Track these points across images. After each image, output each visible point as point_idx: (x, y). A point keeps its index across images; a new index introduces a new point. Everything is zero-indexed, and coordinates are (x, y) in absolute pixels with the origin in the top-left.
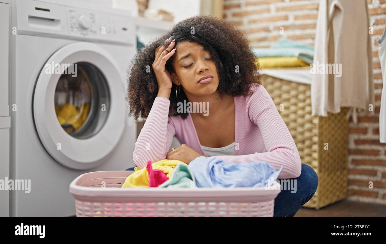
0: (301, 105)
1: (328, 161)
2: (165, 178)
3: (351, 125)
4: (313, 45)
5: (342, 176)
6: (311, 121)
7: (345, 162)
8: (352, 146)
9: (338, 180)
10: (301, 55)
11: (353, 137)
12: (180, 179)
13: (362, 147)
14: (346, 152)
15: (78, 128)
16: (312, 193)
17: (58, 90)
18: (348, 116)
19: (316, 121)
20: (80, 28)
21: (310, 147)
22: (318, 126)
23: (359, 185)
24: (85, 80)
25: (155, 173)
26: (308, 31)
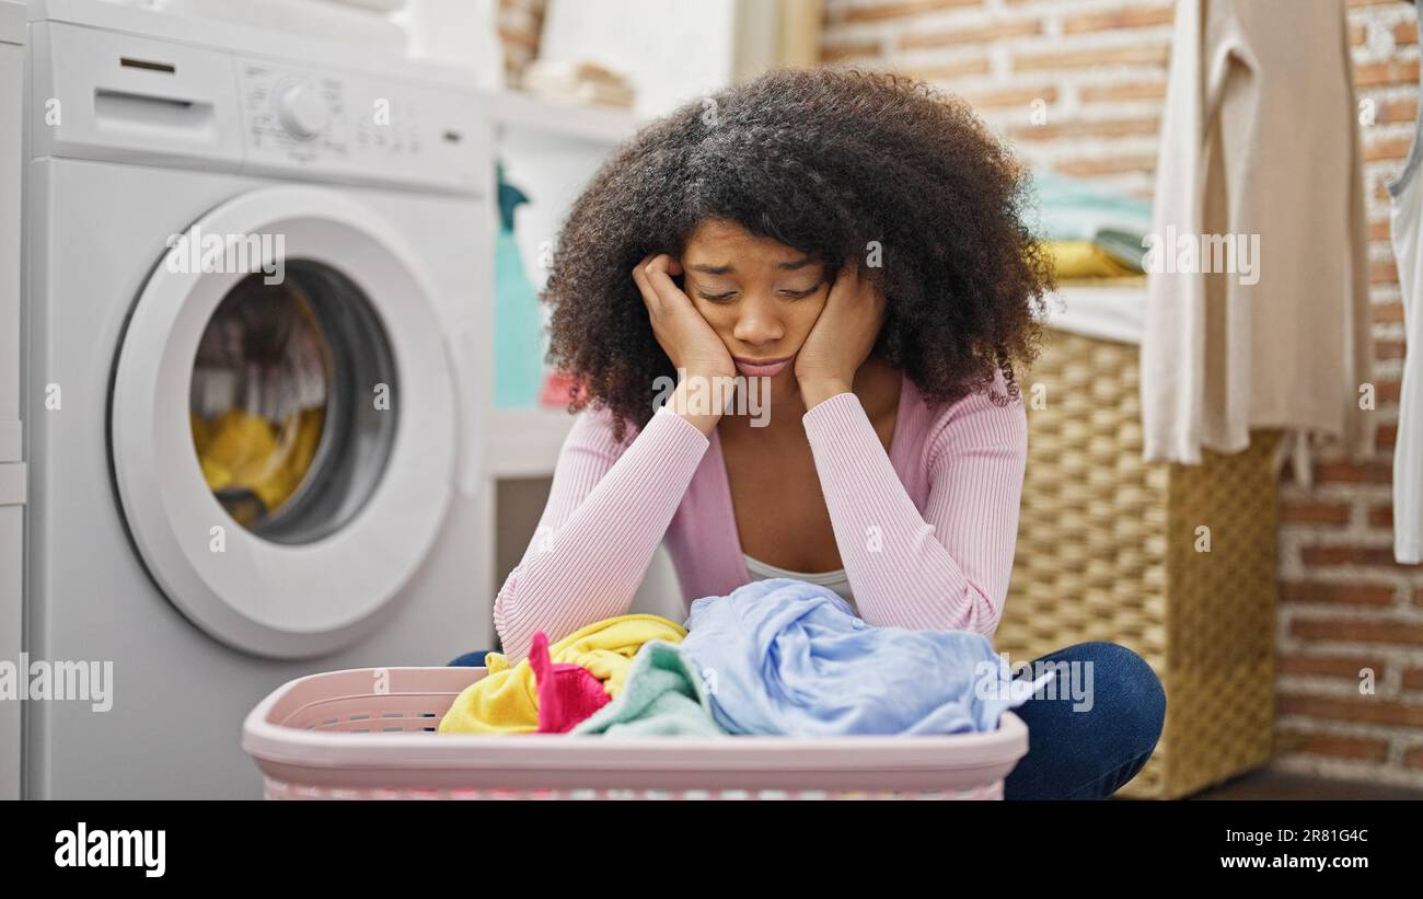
0: (1103, 418)
1: (1203, 629)
2: (599, 695)
3: (1291, 493)
4: (1148, 195)
5: (1253, 683)
6: (1139, 480)
7: (1266, 629)
8: (1293, 569)
9: (1241, 698)
10: (1106, 235)
11: (1298, 537)
12: (653, 701)
13: (1328, 575)
14: (1270, 593)
15: (277, 503)
16: (1144, 752)
17: (203, 361)
18: (1276, 461)
19: (1160, 479)
20: (286, 134)
21: (1136, 574)
22: (1165, 499)
23: (1317, 716)
24: (306, 323)
25: (561, 677)
26: (1133, 146)
